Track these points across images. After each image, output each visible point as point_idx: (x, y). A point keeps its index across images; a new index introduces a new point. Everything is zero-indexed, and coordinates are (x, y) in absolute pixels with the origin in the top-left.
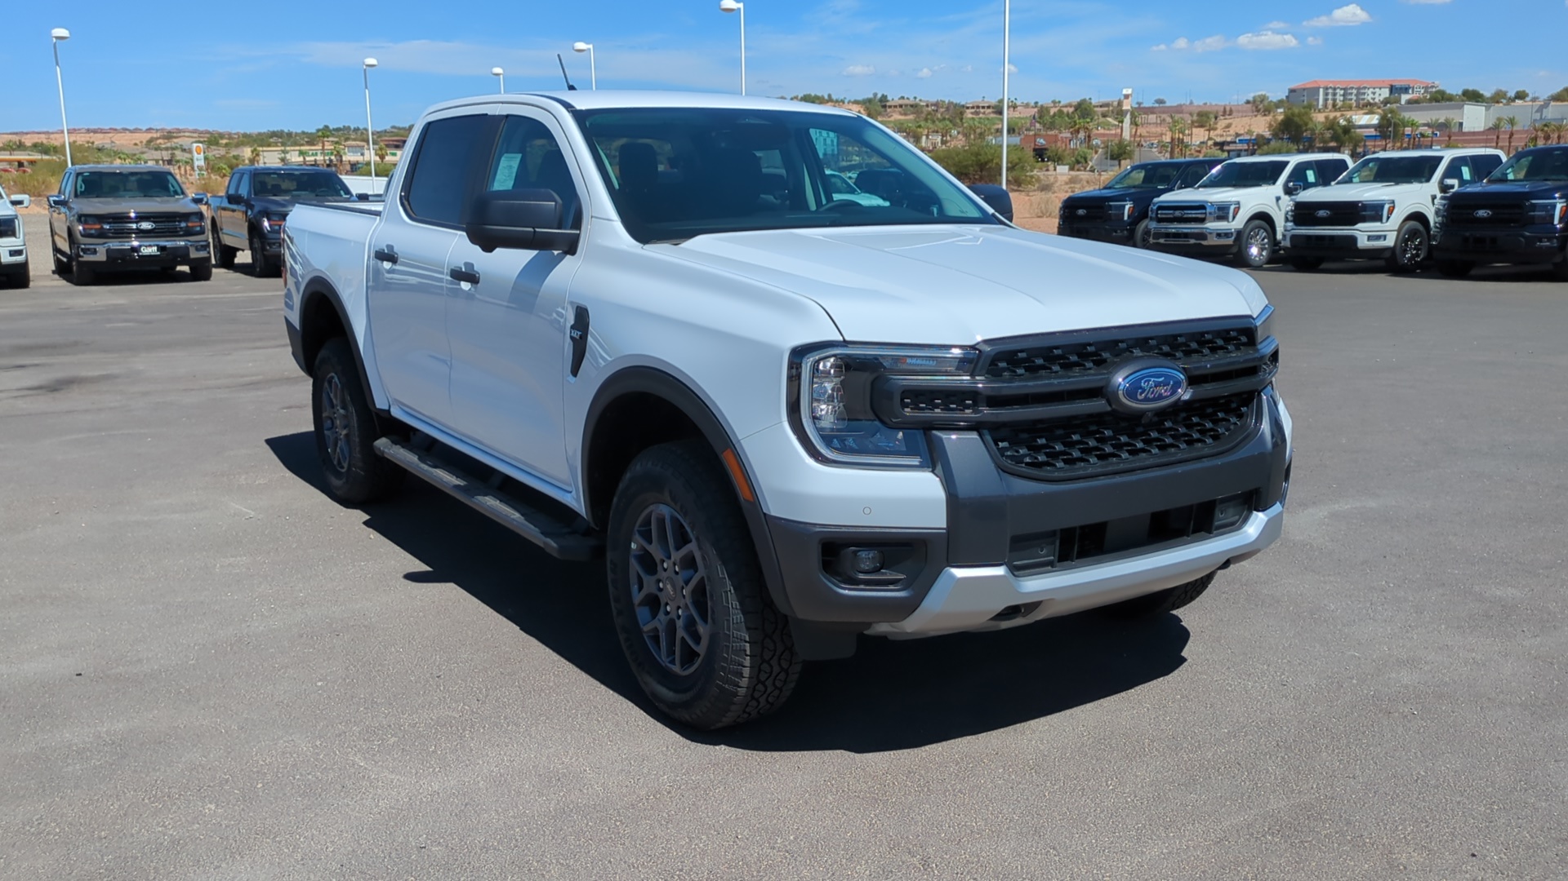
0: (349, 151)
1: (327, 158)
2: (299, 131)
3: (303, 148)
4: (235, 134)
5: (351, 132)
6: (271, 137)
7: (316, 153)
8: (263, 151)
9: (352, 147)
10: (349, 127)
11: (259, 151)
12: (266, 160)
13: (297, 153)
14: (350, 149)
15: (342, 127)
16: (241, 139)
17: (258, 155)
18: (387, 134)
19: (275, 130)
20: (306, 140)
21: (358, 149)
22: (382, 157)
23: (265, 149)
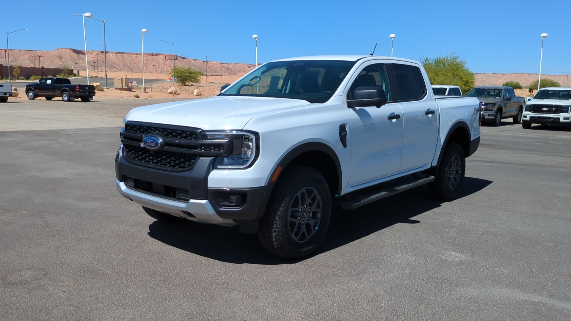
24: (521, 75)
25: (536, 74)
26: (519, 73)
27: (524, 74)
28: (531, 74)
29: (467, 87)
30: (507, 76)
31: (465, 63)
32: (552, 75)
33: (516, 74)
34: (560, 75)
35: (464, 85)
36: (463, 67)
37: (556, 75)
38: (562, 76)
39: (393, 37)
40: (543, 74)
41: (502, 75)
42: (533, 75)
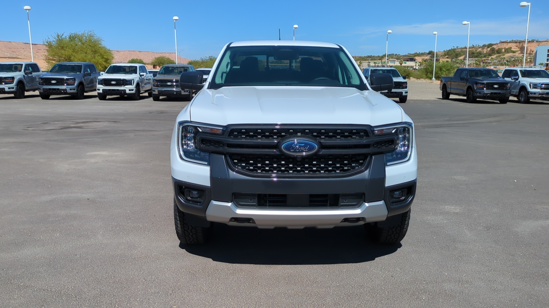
0: (390, 62)
1: (382, 64)
2: (377, 55)
3: (376, 61)
4: (357, 57)
5: (394, 56)
6: (368, 58)
7: (380, 63)
8: (363, 62)
9: (391, 60)
10: (394, 54)
11: (362, 62)
12: (363, 65)
13: (373, 63)
14: (391, 61)
15: (391, 54)
16: (359, 58)
17: (361, 63)
18: (406, 56)
19: (369, 55)
20: (379, 58)
21: (393, 61)
22: (401, 64)
23: (363, 61)
24: (133, 52)
25: (146, 52)
26: (131, 50)
27: (136, 51)
28: (141, 52)
29: (107, 64)
30: (121, 52)
31: (101, 40)
32: (159, 53)
33: (129, 51)
34: (165, 53)
35: (105, 62)
36: (100, 44)
37: (162, 53)
38: (167, 54)
39: (28, 10)
40: (151, 52)
41: (116, 52)
42: (144, 52)
